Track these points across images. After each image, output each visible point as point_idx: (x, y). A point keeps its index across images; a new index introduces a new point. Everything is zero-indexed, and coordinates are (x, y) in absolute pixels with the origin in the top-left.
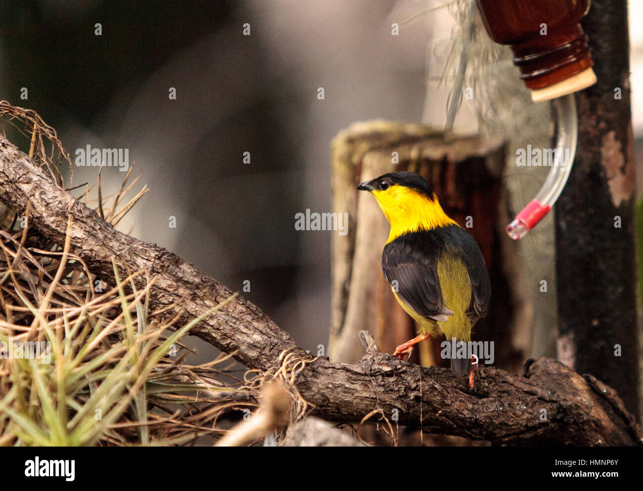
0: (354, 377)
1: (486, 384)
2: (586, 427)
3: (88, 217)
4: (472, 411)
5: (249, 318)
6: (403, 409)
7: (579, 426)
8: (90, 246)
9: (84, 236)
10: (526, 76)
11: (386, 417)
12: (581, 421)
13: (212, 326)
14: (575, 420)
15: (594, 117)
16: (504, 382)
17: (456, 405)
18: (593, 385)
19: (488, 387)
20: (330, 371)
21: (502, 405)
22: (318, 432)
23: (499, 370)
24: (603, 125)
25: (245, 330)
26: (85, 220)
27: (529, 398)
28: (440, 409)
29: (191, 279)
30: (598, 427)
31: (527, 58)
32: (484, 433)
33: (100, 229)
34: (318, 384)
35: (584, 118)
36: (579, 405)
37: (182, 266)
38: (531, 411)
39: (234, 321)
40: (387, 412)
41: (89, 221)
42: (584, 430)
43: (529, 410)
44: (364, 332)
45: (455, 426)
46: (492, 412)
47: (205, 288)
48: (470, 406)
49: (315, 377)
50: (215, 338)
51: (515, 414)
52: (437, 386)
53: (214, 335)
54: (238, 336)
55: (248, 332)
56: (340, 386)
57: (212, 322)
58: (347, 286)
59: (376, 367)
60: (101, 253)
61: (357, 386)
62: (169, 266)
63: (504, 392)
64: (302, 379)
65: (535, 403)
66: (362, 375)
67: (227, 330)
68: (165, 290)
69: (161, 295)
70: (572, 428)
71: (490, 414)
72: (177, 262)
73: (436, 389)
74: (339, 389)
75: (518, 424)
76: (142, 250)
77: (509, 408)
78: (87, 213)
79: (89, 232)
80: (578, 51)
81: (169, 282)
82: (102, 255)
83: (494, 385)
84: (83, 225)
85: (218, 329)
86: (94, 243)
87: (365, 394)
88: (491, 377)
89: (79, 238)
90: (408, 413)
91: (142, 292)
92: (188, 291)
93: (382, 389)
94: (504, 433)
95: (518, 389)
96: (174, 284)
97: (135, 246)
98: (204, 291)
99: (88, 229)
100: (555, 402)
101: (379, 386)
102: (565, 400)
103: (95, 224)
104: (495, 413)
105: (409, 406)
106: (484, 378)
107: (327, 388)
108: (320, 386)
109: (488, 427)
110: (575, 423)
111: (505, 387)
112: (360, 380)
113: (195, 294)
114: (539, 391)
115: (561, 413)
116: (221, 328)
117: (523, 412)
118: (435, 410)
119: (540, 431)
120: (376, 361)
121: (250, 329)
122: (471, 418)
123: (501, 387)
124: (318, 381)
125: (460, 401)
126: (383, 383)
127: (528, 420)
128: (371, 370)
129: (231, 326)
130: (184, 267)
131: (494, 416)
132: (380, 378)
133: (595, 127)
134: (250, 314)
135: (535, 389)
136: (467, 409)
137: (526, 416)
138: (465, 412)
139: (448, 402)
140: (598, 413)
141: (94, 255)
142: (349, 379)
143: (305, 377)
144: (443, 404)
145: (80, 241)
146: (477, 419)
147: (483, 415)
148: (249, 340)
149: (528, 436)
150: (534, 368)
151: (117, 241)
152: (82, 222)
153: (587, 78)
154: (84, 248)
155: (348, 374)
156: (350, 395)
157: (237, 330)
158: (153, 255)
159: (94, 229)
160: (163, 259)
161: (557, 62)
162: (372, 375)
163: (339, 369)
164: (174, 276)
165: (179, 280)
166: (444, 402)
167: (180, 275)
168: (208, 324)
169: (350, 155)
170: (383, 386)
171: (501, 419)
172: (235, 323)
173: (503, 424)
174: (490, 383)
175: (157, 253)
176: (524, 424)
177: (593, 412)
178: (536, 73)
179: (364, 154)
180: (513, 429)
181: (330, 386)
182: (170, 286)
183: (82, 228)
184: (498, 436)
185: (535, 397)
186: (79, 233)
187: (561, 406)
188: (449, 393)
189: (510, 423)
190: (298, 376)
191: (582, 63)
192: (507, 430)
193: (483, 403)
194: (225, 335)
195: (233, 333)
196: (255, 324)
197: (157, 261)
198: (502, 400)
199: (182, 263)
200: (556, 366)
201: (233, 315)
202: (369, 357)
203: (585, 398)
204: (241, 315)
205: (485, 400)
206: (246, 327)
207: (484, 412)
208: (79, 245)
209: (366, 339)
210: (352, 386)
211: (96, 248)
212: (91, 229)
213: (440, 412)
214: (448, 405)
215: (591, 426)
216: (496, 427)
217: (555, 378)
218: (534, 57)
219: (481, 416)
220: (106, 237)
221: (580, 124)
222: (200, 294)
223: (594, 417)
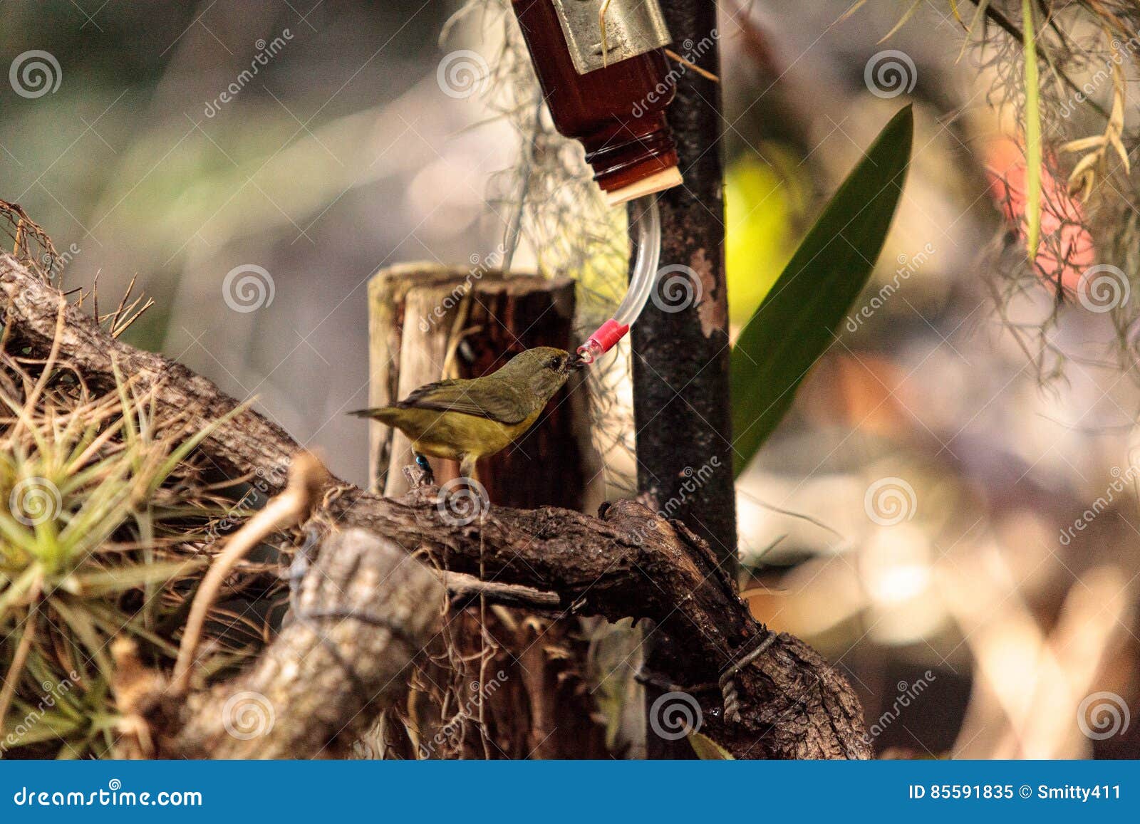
0: (398, 509)
1: (554, 525)
2: (673, 579)
3: (82, 321)
4: (539, 551)
5: (273, 440)
6: (456, 549)
7: (664, 579)
8: (84, 354)
9: (77, 343)
10: (600, 174)
11: (434, 557)
12: (667, 571)
13: (229, 448)
14: (659, 569)
15: (680, 232)
16: (574, 523)
17: (519, 544)
18: (680, 531)
19: (556, 529)
20: (369, 501)
21: (573, 547)
22: (356, 542)
23: (569, 511)
24: (690, 240)
25: (267, 453)
26: (79, 324)
27: (606, 540)
28: (499, 549)
29: (204, 393)
30: (688, 581)
31: (601, 151)
32: (552, 579)
33: (97, 335)
34: (354, 514)
35: (669, 231)
36: (665, 553)
37: (193, 379)
38: (608, 555)
39: (256, 442)
40: (437, 553)
41: (83, 325)
42: (670, 582)
43: (605, 554)
44: (409, 467)
45: (517, 571)
46: (562, 554)
47: (220, 402)
48: (536, 546)
49: (353, 507)
50: (232, 463)
51: (588, 558)
52: (496, 522)
53: (231, 459)
54: (260, 460)
55: (272, 455)
56: (382, 518)
57: (230, 444)
58: (388, 446)
59: (423, 499)
60: (98, 362)
61: (402, 519)
62: (178, 378)
63: (576, 532)
64: (336, 509)
65: (612, 546)
66: (407, 507)
67: (247, 452)
68: (174, 406)
69: (168, 412)
70: (657, 580)
71: (558, 556)
72: (188, 374)
73: (495, 525)
74: (380, 522)
75: (592, 570)
76: (146, 360)
77: (581, 551)
78: (81, 316)
79: (83, 338)
80: (661, 143)
81: (178, 397)
82: (99, 364)
83: (564, 526)
84: (76, 330)
85: (236, 452)
86: (89, 350)
87: (411, 529)
88: (559, 517)
89: (71, 345)
90: (462, 554)
91: (146, 397)
92: (200, 407)
93: (430, 524)
94: (576, 579)
95: (592, 531)
96: (185, 399)
97: (138, 356)
98: (220, 406)
99: (82, 334)
100: (637, 547)
101: (428, 520)
102: (648, 546)
103: (91, 330)
104: (565, 556)
105: (463, 545)
106: (551, 518)
107: (367, 520)
108: (358, 518)
109: (556, 572)
110: (660, 573)
111: (577, 527)
112: (404, 513)
113: (209, 410)
114: (618, 535)
115: (643, 560)
116: (240, 450)
117: (599, 556)
118: (494, 551)
119: (619, 582)
120: (424, 494)
121: (273, 452)
122: (536, 560)
123: (572, 527)
124: (355, 511)
125: (524, 540)
126: (432, 517)
127: (605, 566)
128: (418, 502)
129: (252, 448)
130: (196, 380)
131: (564, 559)
132: (429, 512)
133: (682, 243)
134: (274, 435)
135: (612, 531)
136: (532, 549)
137: (602, 560)
138: (530, 553)
139: (510, 540)
140: (687, 564)
141: (88, 364)
142: (392, 511)
143: (339, 506)
144: (504, 543)
145: (72, 348)
146: (544, 561)
147: (551, 556)
148: (273, 464)
149: (604, 586)
150: (610, 512)
151: (117, 349)
152: (75, 326)
153: (671, 178)
154: (78, 356)
155: (391, 505)
156: (393, 529)
157: (258, 453)
158: (159, 365)
159: (89, 335)
160: (171, 370)
161: (636, 155)
162: (418, 508)
163: (379, 500)
164: (185, 389)
165: (190, 394)
166: (504, 541)
167: (191, 388)
168: (224, 446)
169: (391, 293)
170: (433, 520)
171: (573, 563)
172: (256, 445)
173: (574, 568)
174: (559, 523)
175: (164, 364)
176: (599, 571)
177: (681, 563)
178: (611, 170)
179: (408, 291)
180: (587, 576)
181: (370, 518)
182: (179, 401)
183: (75, 333)
184: (569, 583)
185: (612, 540)
186: (71, 339)
187: (642, 552)
188: (510, 530)
189: (584, 569)
190: (332, 504)
191: (666, 158)
192: (579, 577)
193: (551, 544)
194: (245, 458)
195: (253, 456)
196: (280, 446)
197: (164, 372)
198: (573, 541)
199: (194, 376)
200: (637, 507)
201: (254, 435)
202: (415, 491)
203: (671, 546)
204: (263, 436)
205: (553, 541)
206: (270, 449)
207: (551, 553)
208: (71, 353)
209: (412, 474)
210: (396, 519)
211: (92, 357)
212: (86, 335)
213: (500, 552)
214: (511, 545)
215: (679, 577)
216: (566, 572)
217: (636, 520)
218: (607, 150)
219: (549, 558)
220: (103, 344)
221: (663, 239)
222: (215, 409)
223: (681, 568)
